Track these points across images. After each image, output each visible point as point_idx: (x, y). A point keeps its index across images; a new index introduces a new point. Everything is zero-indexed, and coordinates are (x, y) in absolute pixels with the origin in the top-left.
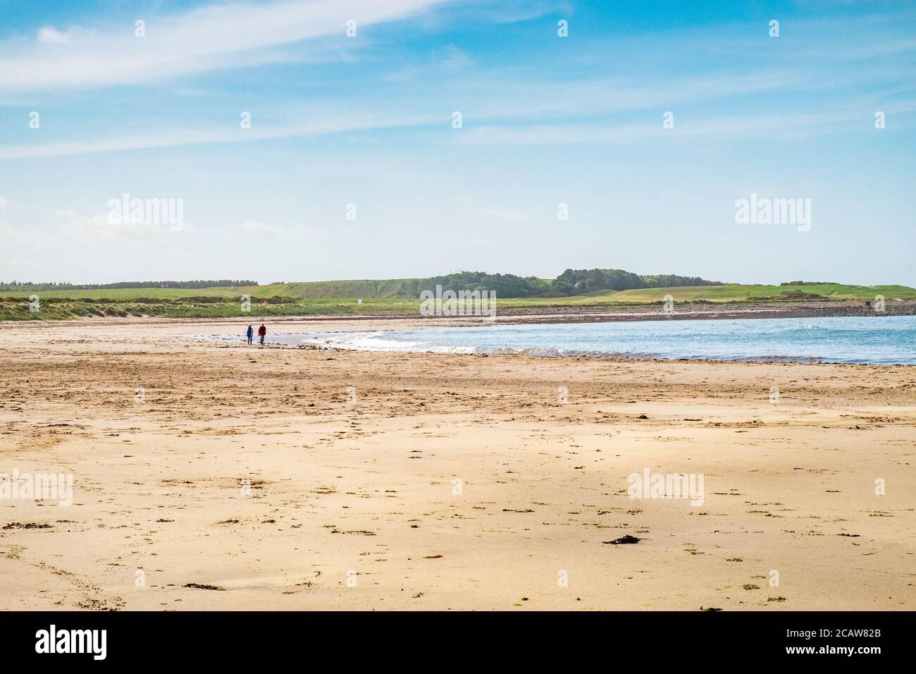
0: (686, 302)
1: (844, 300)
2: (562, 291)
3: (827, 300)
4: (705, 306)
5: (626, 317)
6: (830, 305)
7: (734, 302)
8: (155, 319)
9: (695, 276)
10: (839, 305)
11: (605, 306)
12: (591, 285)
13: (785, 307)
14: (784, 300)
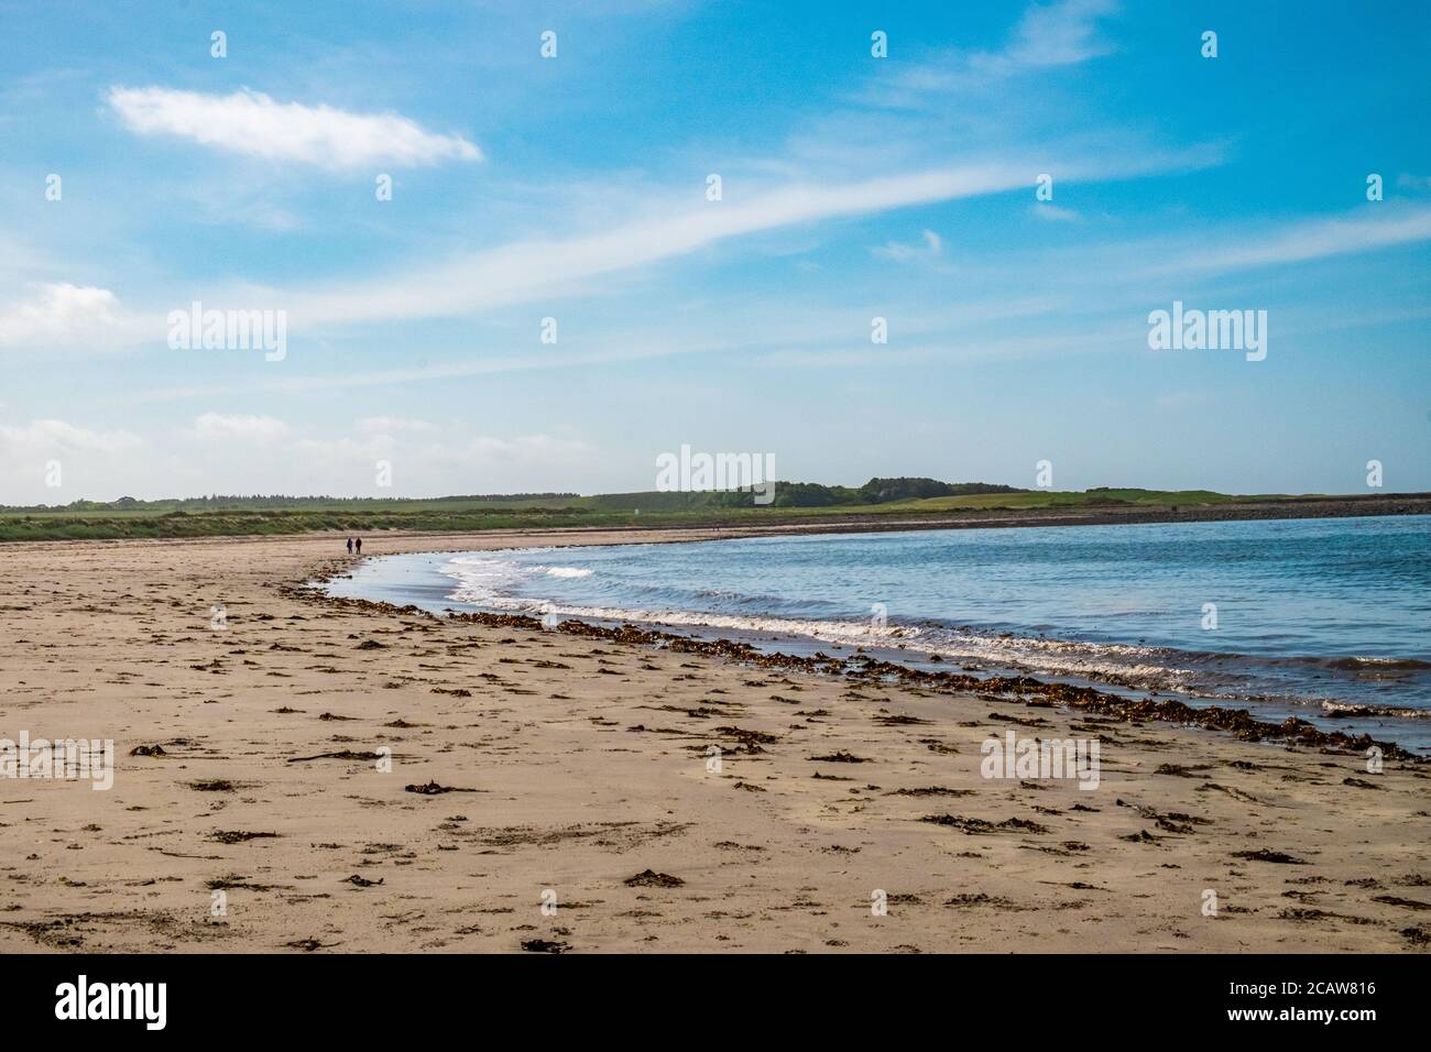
0: (985, 509)
1: (1149, 506)
2: (866, 499)
3: (1131, 505)
4: (1004, 513)
5: (919, 525)
6: (1135, 510)
7: (1034, 509)
8: (402, 532)
9: (1003, 484)
10: (1144, 510)
11: (900, 514)
12: (896, 493)
13: (1087, 513)
14: (1086, 506)
